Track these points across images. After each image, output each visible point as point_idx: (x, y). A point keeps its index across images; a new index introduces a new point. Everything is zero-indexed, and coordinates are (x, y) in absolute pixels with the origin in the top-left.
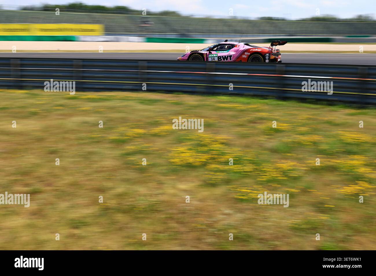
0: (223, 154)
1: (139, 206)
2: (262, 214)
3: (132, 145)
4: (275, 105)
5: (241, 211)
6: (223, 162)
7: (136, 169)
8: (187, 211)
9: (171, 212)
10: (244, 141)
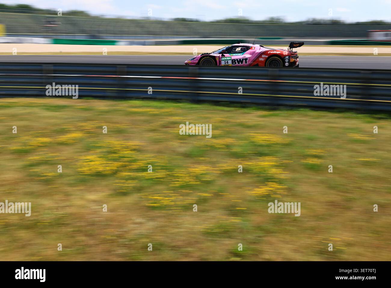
0: (135, 161)
1: (44, 220)
2: (174, 221)
3: (36, 155)
4: (189, 108)
5: (152, 219)
6: (135, 169)
7: (40, 181)
8: (95, 223)
9: (78, 224)
10: (156, 147)
